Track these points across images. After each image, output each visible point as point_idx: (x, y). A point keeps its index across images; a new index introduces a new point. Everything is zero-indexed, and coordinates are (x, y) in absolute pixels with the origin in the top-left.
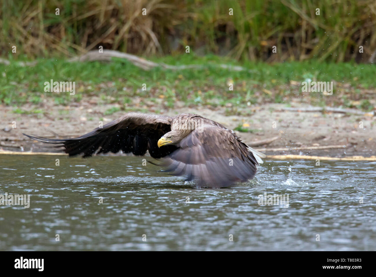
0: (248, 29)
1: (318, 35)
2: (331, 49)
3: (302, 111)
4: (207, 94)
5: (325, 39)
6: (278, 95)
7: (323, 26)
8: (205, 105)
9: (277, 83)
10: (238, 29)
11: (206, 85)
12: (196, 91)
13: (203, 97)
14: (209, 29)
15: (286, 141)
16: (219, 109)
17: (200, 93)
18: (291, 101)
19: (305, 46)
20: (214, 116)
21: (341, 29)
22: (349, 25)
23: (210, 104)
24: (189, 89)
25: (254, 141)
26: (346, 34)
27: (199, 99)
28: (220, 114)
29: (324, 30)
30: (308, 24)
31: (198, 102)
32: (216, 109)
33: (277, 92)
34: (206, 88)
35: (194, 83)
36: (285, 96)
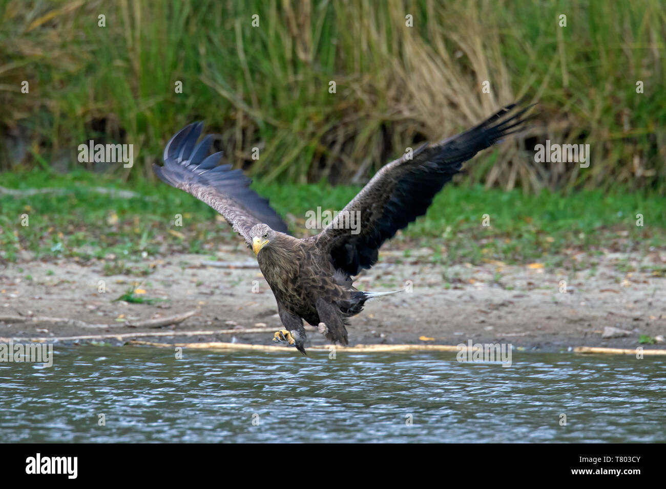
0: (143, 126)
1: (265, 138)
2: (286, 160)
3: (237, 268)
4: (72, 237)
5: (276, 142)
6: (196, 239)
7: (274, 122)
8: (69, 257)
9: (194, 219)
10: (126, 126)
11: (71, 222)
12: (54, 233)
13: (66, 242)
14: (76, 127)
15: (208, 319)
16: (93, 264)
17: (61, 235)
18: (218, 250)
19: (240, 154)
20: (84, 276)
21: (304, 126)
22: (319, 118)
23: (78, 255)
24: (41, 229)
25: (154, 318)
26: (313, 135)
27: (59, 246)
28: (94, 271)
29: (275, 128)
30: (246, 117)
31: (59, 252)
32: (89, 263)
33: (194, 234)
34: (71, 228)
35: (51, 220)
36: (207, 242)
